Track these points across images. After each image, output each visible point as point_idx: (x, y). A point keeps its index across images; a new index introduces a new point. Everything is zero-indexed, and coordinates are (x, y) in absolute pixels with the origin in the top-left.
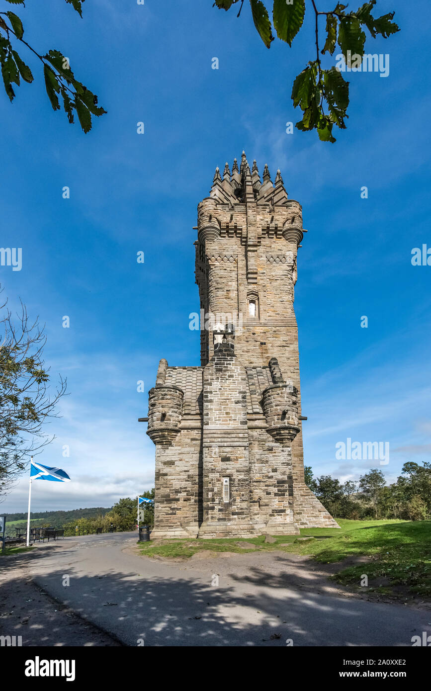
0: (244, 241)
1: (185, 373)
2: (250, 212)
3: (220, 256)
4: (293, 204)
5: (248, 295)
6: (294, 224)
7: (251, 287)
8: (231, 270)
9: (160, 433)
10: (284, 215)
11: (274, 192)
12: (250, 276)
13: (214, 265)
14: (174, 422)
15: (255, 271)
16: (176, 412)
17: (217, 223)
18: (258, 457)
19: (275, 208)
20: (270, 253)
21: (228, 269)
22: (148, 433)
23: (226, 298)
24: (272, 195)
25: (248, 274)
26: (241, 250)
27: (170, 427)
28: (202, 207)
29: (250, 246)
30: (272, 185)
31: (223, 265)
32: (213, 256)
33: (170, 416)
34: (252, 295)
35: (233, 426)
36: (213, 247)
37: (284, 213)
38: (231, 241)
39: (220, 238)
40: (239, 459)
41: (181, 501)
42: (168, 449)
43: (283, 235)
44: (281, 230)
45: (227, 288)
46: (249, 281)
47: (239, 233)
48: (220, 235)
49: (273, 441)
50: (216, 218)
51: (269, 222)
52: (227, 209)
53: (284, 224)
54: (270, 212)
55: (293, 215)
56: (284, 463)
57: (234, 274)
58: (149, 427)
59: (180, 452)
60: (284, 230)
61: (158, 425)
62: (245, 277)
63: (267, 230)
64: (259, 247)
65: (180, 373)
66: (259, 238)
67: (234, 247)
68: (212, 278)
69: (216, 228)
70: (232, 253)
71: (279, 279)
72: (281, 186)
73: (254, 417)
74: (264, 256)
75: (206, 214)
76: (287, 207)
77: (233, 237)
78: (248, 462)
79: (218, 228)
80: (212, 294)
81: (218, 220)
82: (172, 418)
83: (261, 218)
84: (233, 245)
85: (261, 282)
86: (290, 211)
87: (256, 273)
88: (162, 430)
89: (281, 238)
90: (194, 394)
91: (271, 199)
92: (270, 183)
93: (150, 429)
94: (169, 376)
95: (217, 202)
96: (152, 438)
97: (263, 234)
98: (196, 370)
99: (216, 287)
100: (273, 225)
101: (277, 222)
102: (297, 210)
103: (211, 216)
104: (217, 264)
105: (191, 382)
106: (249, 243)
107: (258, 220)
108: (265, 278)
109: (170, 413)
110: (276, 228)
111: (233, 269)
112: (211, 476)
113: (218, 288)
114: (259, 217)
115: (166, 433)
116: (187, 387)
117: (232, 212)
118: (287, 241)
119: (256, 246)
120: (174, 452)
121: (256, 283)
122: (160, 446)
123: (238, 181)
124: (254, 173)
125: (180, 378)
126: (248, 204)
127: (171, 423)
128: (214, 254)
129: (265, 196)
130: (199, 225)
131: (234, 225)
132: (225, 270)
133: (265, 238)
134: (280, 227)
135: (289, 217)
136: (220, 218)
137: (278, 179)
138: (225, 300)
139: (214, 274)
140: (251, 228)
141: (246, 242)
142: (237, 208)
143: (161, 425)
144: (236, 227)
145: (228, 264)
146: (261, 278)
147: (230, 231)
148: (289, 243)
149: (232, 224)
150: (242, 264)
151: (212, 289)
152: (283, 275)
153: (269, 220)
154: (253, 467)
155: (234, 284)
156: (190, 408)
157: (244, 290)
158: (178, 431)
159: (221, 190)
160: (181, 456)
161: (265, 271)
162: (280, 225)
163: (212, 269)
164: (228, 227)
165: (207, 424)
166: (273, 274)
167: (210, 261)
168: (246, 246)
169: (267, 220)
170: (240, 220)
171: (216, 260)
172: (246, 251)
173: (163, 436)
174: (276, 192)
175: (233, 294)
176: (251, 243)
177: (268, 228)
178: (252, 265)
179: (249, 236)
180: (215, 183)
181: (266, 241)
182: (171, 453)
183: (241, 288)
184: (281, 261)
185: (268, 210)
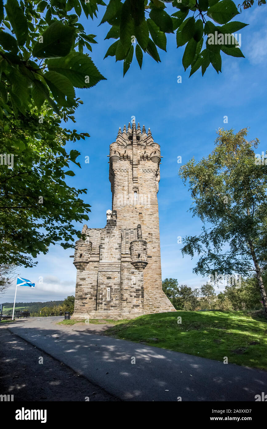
1: (95, 232)
2: (134, 149)
3: (120, 169)
4: (155, 145)
5: (133, 189)
6: (156, 154)
7: (135, 184)
9: (79, 264)
11: (147, 138)
12: (134, 179)
14: (86, 258)
15: (136, 177)
16: (87, 253)
17: (118, 154)
18: (126, 277)
19: (147, 147)
20: (144, 168)
21: (124, 176)
22: (74, 263)
23: (122, 190)
24: (146, 140)
25: (133, 178)
26: (130, 167)
27: (84, 261)
28: (111, 146)
29: (134, 165)
30: (146, 135)
31: (122, 174)
33: (84, 255)
34: (135, 189)
35: (114, 261)
36: (116, 166)
37: (151, 149)
38: (125, 162)
39: (120, 161)
40: (115, 278)
41: (88, 299)
42: (83, 272)
43: (151, 159)
45: (122, 185)
46: (134, 182)
47: (129, 159)
48: (120, 159)
49: (134, 269)
51: (144, 154)
52: (123, 148)
53: (151, 155)
54: (144, 149)
55: (155, 150)
56: (139, 280)
57: (126, 178)
58: (74, 261)
59: (88, 273)
60: (151, 157)
61: (78, 260)
62: (132, 179)
63: (143, 157)
64: (138, 165)
65: (93, 232)
66: (138, 161)
67: (127, 165)
68: (116, 180)
69: (118, 157)
70: (126, 168)
71: (149, 180)
72: (150, 136)
73: (126, 256)
74: (141, 169)
75: (113, 150)
76: (152, 146)
77: (126, 160)
78: (120, 279)
80: (116, 188)
81: (119, 153)
82: (85, 256)
83: (140, 152)
85: (140, 182)
86: (154, 148)
87: (137, 178)
88: (80, 262)
89: (150, 161)
90: (98, 243)
91: (146, 142)
92: (145, 134)
93: (75, 262)
94: (88, 233)
95: (119, 144)
96: (76, 266)
97: (140, 159)
98: (101, 230)
100: (145, 155)
101: (147, 154)
102: (157, 148)
103: (115, 151)
104: (118, 173)
105: (97, 237)
106: (133, 164)
107: (138, 152)
108: (142, 180)
109: (84, 254)
110: (147, 156)
111: (126, 175)
112: (102, 286)
113: (119, 185)
114: (139, 151)
115: (82, 264)
116: (95, 239)
117: (125, 149)
119: (137, 165)
120: (86, 273)
121: (137, 183)
122: (79, 270)
123: (131, 133)
124: (138, 129)
125: (92, 234)
126: (133, 145)
127: (84, 259)
128: (117, 168)
129: (143, 140)
130: (110, 155)
131: (126, 155)
132: (122, 176)
133: (142, 161)
135: (153, 151)
136: (120, 152)
137: (149, 133)
139: (117, 178)
140: (135, 157)
141: (132, 163)
142: (128, 147)
143: (79, 260)
144: (127, 156)
145: (124, 173)
146: (140, 180)
147: (125, 158)
148: (154, 163)
149: (125, 155)
150: (130, 173)
151: (116, 185)
152: (151, 178)
153: (144, 152)
154: (124, 282)
155: (127, 183)
156: (95, 250)
157: (131, 186)
158: (88, 263)
159: (122, 138)
160: (89, 276)
161: (142, 177)
162: (149, 155)
163: (116, 176)
164: (123, 156)
165: (101, 260)
166: (146, 178)
167: (115, 172)
168: (133, 165)
169: (143, 152)
170: (129, 153)
171: (118, 171)
172: (133, 167)
173: (80, 265)
174: (148, 138)
175: (126, 188)
176: (135, 164)
177: (143, 156)
178: (135, 174)
179: (134, 160)
180: (119, 134)
181: (142, 162)
182: (84, 274)
183: (130, 185)
184: (150, 172)
185: (143, 148)
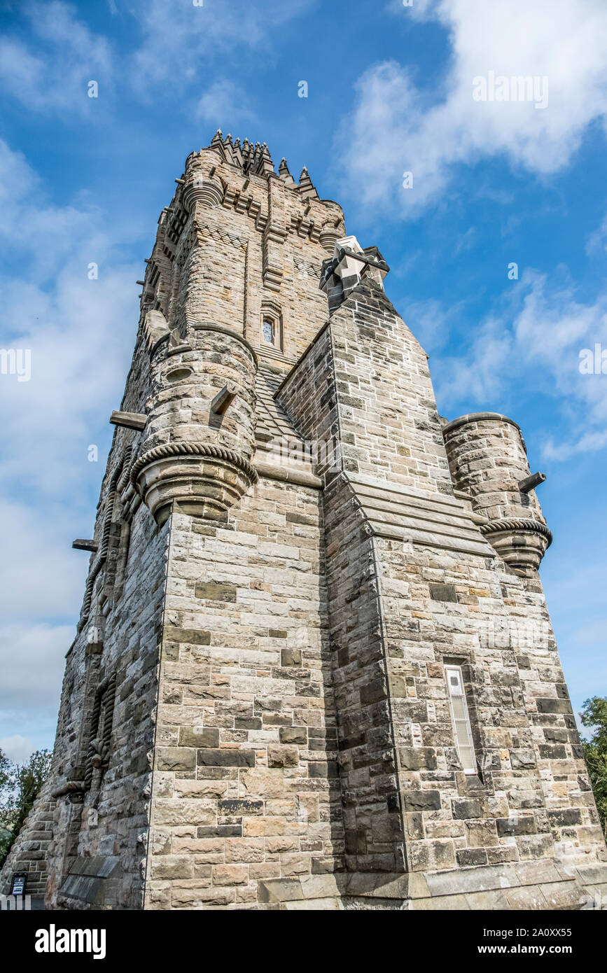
0: (260, 225)
2: (274, 190)
3: (218, 232)
4: (337, 207)
5: (263, 306)
6: (337, 230)
7: (270, 294)
8: (234, 259)
10: (324, 214)
11: (297, 189)
12: (268, 275)
13: (206, 241)
15: (279, 271)
17: (221, 184)
20: (300, 257)
21: (230, 255)
23: (222, 298)
25: (265, 271)
26: (255, 239)
29: (272, 231)
31: (222, 247)
32: (207, 227)
34: (270, 309)
36: (206, 215)
37: (324, 212)
38: (238, 217)
39: (222, 208)
43: (321, 239)
44: (319, 232)
45: (224, 283)
46: (267, 283)
47: (254, 211)
48: (222, 203)
50: (221, 178)
51: (302, 214)
52: (239, 174)
53: (323, 225)
54: (303, 202)
57: (239, 266)
60: (322, 233)
62: (260, 275)
63: (298, 224)
64: (284, 241)
66: (286, 228)
67: (243, 227)
68: (199, 260)
69: (218, 190)
70: (239, 235)
71: (313, 298)
74: (292, 255)
75: (205, 167)
76: (327, 206)
77: (242, 213)
79: (222, 190)
80: (196, 285)
81: (222, 181)
84: (241, 224)
85: (286, 292)
86: (330, 212)
87: (280, 275)
89: (316, 243)
95: (224, 161)
97: (291, 226)
99: (205, 275)
100: (307, 220)
101: (313, 219)
103: (212, 171)
104: (211, 241)
106: (270, 229)
107: (286, 204)
108: (292, 288)
110: (311, 226)
111: (237, 257)
113: (210, 278)
114: (287, 202)
117: (246, 180)
118: (326, 251)
119: (282, 235)
121: (278, 291)
126: (272, 181)
128: (209, 224)
131: (248, 197)
132: (225, 255)
133: (293, 232)
134: (318, 226)
135: (329, 220)
136: (226, 180)
138: (220, 300)
139: (204, 255)
140: (276, 210)
141: (266, 226)
142: (254, 179)
144: (250, 200)
145: (229, 248)
146: (287, 286)
147: (241, 203)
149: (245, 195)
150: (255, 254)
151: (197, 276)
152: (320, 296)
153: (302, 211)
155: (239, 280)
157: (257, 295)
161: (292, 278)
162: (318, 223)
163: (200, 246)
164: (237, 196)
166: (305, 289)
167: (198, 232)
168: (266, 232)
169: (299, 210)
170: (258, 194)
171: (211, 235)
172: (265, 239)
174: (302, 190)
175: (237, 297)
176: (275, 229)
177: (299, 221)
178: (276, 260)
179: (273, 217)
181: (293, 238)
183: (252, 290)
184: (316, 274)
